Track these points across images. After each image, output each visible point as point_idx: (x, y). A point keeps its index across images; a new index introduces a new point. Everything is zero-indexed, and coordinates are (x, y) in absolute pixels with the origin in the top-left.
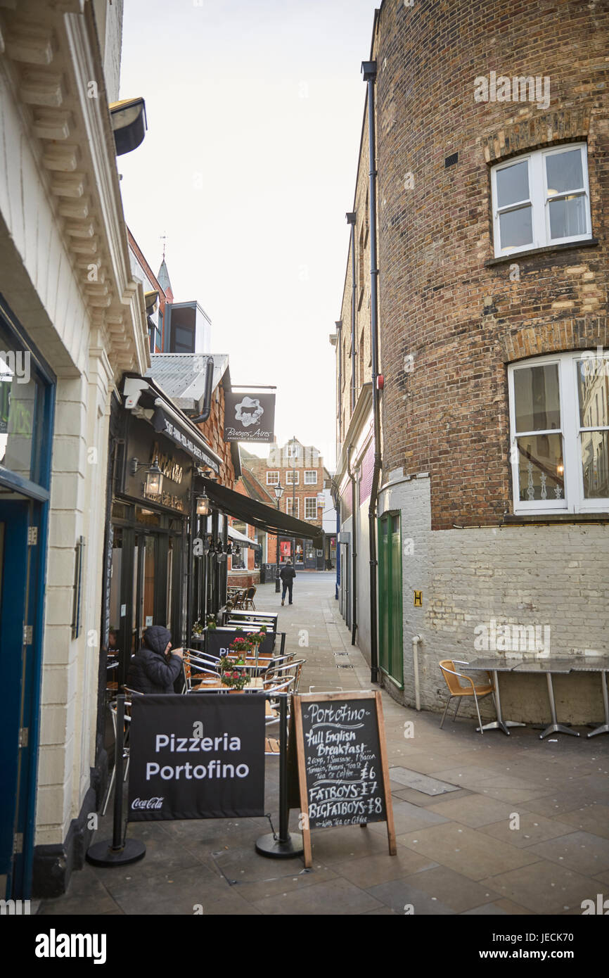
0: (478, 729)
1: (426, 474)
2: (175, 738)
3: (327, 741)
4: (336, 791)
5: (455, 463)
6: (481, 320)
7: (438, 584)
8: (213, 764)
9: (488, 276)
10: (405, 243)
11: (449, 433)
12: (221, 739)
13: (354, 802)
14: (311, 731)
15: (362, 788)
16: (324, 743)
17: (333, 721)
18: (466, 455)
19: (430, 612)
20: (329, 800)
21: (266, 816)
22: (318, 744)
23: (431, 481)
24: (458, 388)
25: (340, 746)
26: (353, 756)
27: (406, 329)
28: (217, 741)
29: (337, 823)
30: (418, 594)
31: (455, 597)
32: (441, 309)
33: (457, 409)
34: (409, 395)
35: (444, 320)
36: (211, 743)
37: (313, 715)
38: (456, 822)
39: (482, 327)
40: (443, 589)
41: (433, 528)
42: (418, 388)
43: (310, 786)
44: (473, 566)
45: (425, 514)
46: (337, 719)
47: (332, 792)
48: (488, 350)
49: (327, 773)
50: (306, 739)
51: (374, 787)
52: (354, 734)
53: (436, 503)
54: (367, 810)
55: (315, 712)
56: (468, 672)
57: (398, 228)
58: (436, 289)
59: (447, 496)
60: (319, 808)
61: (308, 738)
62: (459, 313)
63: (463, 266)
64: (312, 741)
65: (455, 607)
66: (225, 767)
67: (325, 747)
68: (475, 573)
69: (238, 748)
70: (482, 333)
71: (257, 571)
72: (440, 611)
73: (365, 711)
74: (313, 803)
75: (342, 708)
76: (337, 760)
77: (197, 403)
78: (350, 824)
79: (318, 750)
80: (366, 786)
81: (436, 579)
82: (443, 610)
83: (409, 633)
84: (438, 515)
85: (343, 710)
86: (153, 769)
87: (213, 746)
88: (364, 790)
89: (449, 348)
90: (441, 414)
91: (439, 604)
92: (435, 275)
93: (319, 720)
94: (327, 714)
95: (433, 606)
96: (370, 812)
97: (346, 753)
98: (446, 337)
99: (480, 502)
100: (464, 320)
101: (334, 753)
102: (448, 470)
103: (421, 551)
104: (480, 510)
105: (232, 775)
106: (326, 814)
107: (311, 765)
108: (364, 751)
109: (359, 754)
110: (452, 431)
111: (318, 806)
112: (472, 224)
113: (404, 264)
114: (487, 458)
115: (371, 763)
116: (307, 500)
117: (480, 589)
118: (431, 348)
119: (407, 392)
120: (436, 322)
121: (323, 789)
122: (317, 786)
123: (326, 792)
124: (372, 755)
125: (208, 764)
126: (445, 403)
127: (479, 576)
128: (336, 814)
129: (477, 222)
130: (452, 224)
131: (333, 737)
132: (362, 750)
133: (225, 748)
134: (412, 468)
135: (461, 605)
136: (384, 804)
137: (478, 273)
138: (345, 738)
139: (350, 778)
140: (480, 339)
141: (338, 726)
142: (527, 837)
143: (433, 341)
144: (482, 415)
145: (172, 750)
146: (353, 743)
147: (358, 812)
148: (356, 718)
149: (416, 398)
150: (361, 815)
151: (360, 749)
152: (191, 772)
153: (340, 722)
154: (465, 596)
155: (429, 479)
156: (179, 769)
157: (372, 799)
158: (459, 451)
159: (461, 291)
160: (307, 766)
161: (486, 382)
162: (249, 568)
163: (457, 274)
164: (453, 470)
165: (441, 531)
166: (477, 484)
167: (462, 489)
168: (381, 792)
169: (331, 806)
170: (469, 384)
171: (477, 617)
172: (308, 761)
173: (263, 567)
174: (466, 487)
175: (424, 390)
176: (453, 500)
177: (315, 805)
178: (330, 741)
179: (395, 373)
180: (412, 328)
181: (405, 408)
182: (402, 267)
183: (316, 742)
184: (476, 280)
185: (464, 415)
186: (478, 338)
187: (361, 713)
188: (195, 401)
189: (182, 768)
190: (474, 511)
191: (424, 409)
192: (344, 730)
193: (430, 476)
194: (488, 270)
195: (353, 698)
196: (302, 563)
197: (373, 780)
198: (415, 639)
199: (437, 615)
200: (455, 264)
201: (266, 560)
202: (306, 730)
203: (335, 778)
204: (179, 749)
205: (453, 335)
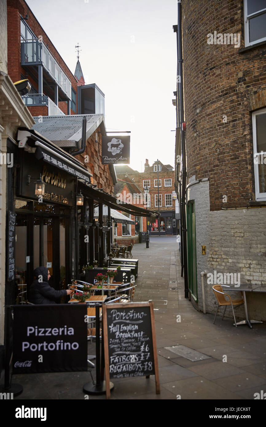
0: (234, 324)
1: (207, 179)
2: (38, 329)
3: (121, 330)
4: (126, 358)
5: (222, 172)
6: (236, 87)
7: (214, 242)
8: (59, 342)
9: (241, 59)
10: (194, 42)
11: (219, 154)
12: (63, 329)
13: (136, 364)
14: (112, 325)
15: (141, 356)
16: (120, 331)
17: (125, 319)
18: (228, 167)
19: (210, 258)
20: (122, 363)
21: (89, 371)
22: (116, 332)
23: (210, 183)
24: (223, 128)
25: (129, 332)
26: (136, 338)
27: (195, 94)
28: (61, 330)
29: (126, 376)
30: (204, 247)
31: (223, 249)
32: (214, 81)
33: (223, 141)
34: (197, 133)
35: (215, 88)
36: (57, 331)
37: (114, 316)
38: (201, 376)
39: (236, 90)
40: (217, 244)
41: (211, 210)
42: (202, 129)
43: (110, 355)
44: (233, 231)
45: (207, 202)
46: (127, 318)
47: (123, 358)
48: (240, 104)
49: (121, 348)
50: (109, 329)
51: (148, 356)
52: (137, 326)
53: (212, 196)
54: (144, 368)
55: (114, 314)
56: (230, 292)
57: (191, 33)
58: (211, 69)
59: (218, 191)
60: (115, 367)
61: (110, 328)
62: (224, 83)
63: (226, 54)
64: (112, 330)
65: (224, 254)
66: (66, 344)
67: (120, 333)
68: (234, 235)
69: (73, 333)
70: (237, 94)
71: (137, 236)
72: (215, 257)
73: (144, 314)
74: (112, 364)
75: (131, 311)
76: (127, 341)
77: (77, 143)
78: (133, 376)
79: (116, 335)
80: (144, 356)
81: (213, 239)
82: (217, 257)
83: (200, 269)
84: (214, 202)
85: (131, 313)
86: (26, 345)
87: (59, 333)
88: (142, 357)
89: (218, 104)
90: (214, 144)
91: (215, 253)
92: (210, 60)
93: (117, 319)
94: (122, 315)
95: (211, 254)
96: (145, 370)
97: (132, 337)
98: (217, 98)
99: (236, 194)
100: (227, 87)
101: (125, 337)
102: (218, 176)
103: (205, 223)
104: (236, 199)
105: (70, 348)
106: (119, 370)
107: (112, 343)
108: (142, 336)
109: (140, 337)
110: (221, 153)
111: (115, 366)
112: (231, 27)
113: (194, 55)
114: (239, 168)
115: (147, 343)
116: (166, 195)
117: (237, 244)
118: (209, 105)
119: (197, 132)
120: (211, 89)
121: (118, 357)
122: (115, 355)
123: (120, 359)
124: (147, 338)
125: (56, 342)
126: (216, 137)
127: (236, 237)
128: (125, 370)
129: (234, 26)
130: (220, 28)
131: (125, 328)
132: (142, 335)
133: (66, 334)
134: (199, 176)
135: (226, 254)
136: (153, 365)
137: (235, 58)
138: (132, 328)
139: (134, 351)
140: (236, 98)
141: (128, 321)
142: (239, 386)
143: (210, 101)
144: (237, 143)
145: (36, 335)
146: (136, 331)
147: (138, 370)
148: (138, 317)
149: (201, 135)
150: (140, 371)
151: (140, 334)
152: (47, 347)
153: (129, 319)
154: (229, 249)
155: (209, 182)
156: (40, 345)
157: (147, 363)
158: (224, 165)
159: (225, 69)
160: (109, 344)
161: (239, 123)
162: (132, 235)
163: (223, 59)
164: (221, 176)
165: (215, 211)
166: (234, 184)
167: (226, 187)
168: (152, 359)
169: (122, 366)
170: (229, 125)
171: (235, 260)
172: (110, 341)
173: (140, 234)
174: (228, 186)
175: (205, 130)
176: (221, 193)
177: (113, 365)
178: (123, 330)
179: (190, 121)
180: (199, 94)
181: (196, 141)
182: (193, 57)
183: (115, 331)
184: (233, 62)
185: (227, 144)
186: (235, 98)
187: (142, 315)
188: (76, 142)
189: (42, 344)
190: (233, 199)
191: (205, 141)
192: (131, 324)
193: (209, 180)
194: (241, 55)
195: (137, 306)
196: (164, 231)
197: (148, 352)
198: (202, 273)
199: (214, 259)
200: (222, 53)
201: (142, 230)
202: (109, 324)
203: (125, 351)
204: (40, 334)
205: (220, 96)
